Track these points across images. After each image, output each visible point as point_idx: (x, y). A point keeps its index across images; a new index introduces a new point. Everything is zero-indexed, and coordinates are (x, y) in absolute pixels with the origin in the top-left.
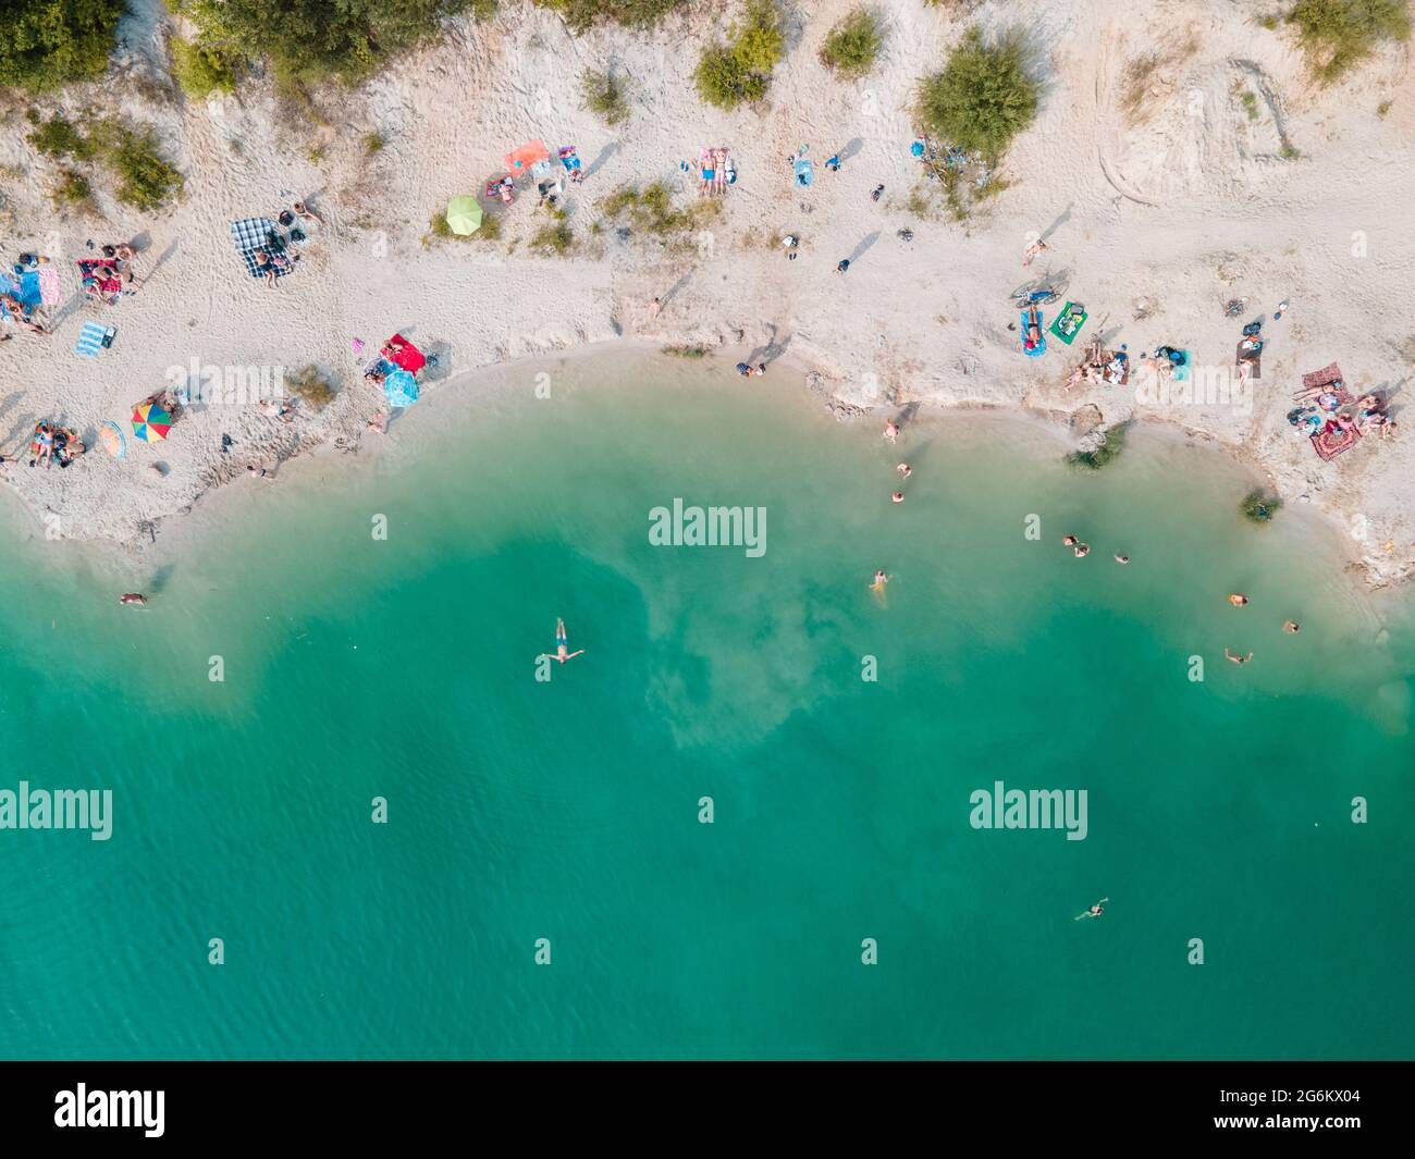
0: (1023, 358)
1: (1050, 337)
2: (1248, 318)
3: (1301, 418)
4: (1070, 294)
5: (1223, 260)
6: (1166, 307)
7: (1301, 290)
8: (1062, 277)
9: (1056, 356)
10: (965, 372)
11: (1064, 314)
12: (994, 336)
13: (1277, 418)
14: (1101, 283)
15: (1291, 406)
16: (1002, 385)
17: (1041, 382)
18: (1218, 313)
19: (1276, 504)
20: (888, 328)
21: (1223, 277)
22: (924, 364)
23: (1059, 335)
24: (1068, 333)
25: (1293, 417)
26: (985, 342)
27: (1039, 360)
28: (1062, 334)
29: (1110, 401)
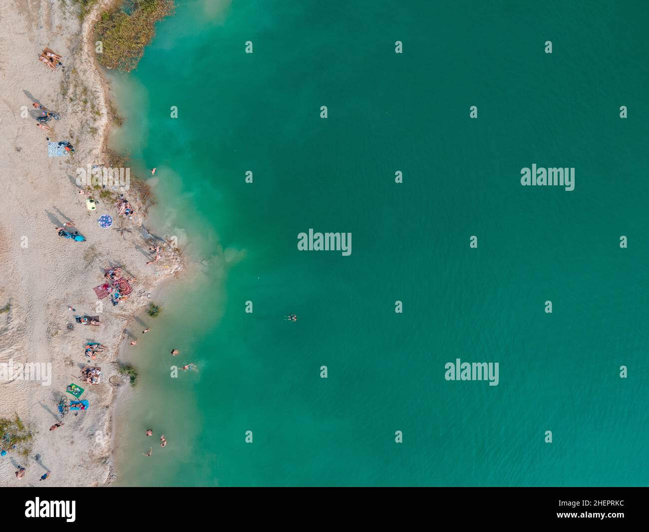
0: (88, 410)
1: (81, 398)
2: (74, 321)
3: (115, 301)
4: (63, 390)
5: (50, 334)
6: (68, 355)
7: (64, 300)
8: (56, 394)
9: (90, 397)
10: (93, 435)
11: (72, 393)
12: (79, 422)
13: (116, 310)
14: (59, 379)
15: (111, 304)
16: (99, 419)
17: (99, 402)
18: (72, 334)
19: (152, 305)
20: (76, 464)
21: (57, 333)
22: (90, 450)
23: (80, 394)
24: (79, 390)
25: (115, 304)
26: (81, 426)
27: (90, 402)
28: (80, 393)
29: (107, 373)
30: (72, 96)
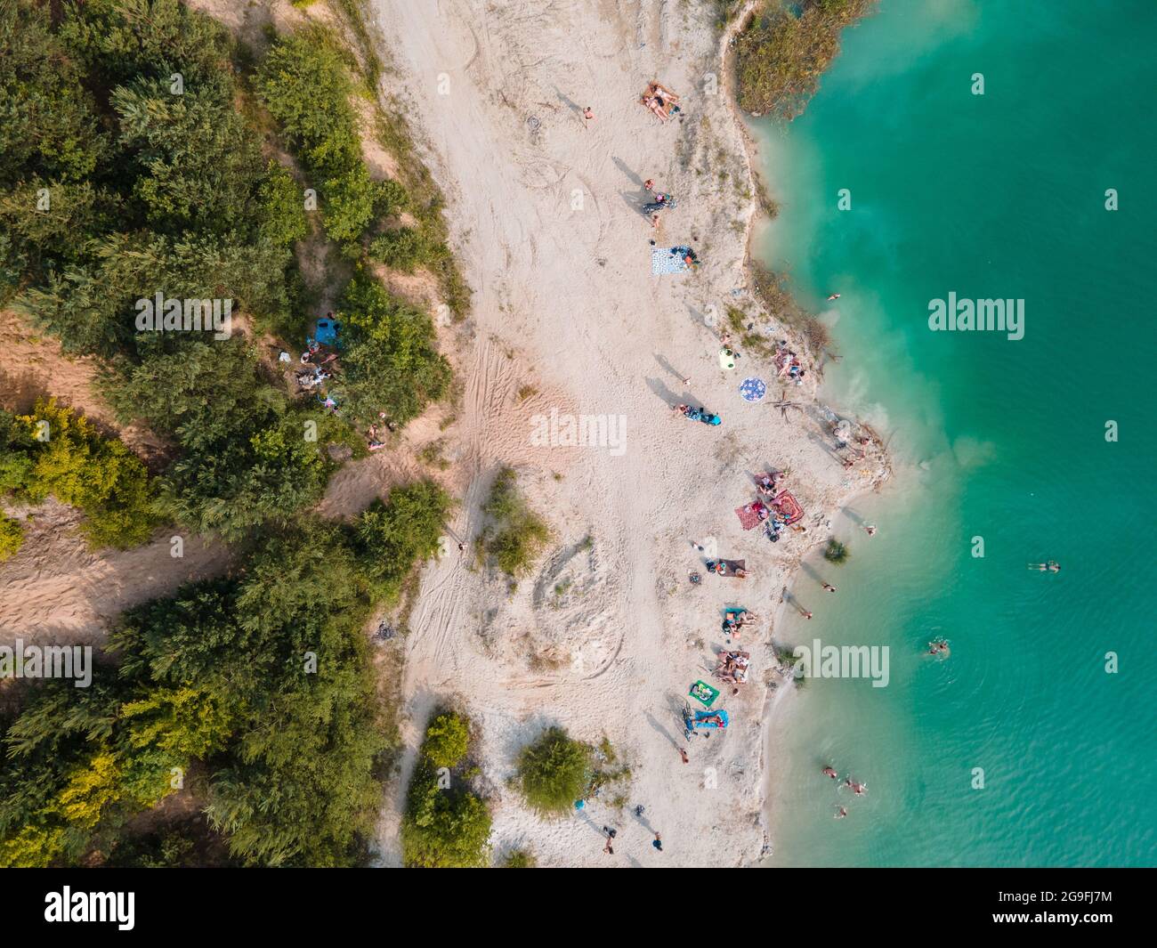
0: (729, 727)
1: (715, 705)
2: (702, 569)
3: (773, 533)
4: (683, 691)
5: (662, 591)
6: (695, 629)
7: (683, 531)
8: (672, 699)
9: (729, 705)
10: (741, 773)
11: (697, 697)
12: (714, 749)
13: (774, 550)
14: (676, 671)
15: (766, 539)
16: (750, 744)
17: (747, 714)
18: (699, 591)
19: (832, 543)
20: (707, 823)
21: (675, 589)
22: (734, 800)
23: (712, 700)
24: (711, 693)
25: (774, 538)
26: (719, 757)
27: (731, 715)
28: (712, 698)
29: (759, 663)
30: (699, 166)
